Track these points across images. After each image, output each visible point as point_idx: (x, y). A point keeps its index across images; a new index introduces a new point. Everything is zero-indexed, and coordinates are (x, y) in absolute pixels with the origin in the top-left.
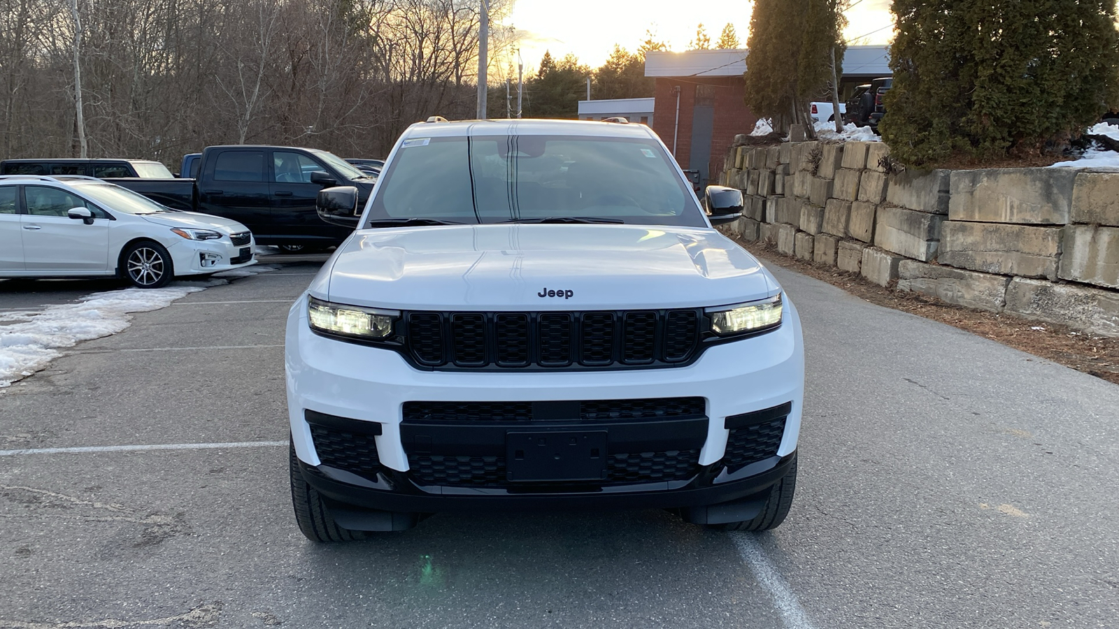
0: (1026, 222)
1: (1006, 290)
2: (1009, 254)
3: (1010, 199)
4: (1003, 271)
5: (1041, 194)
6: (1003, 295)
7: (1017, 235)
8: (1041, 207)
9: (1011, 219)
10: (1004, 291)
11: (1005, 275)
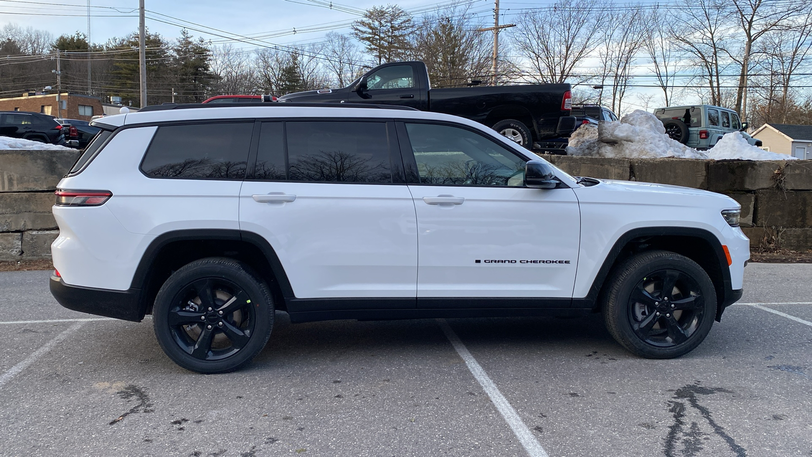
0: (29, 190)
1: (22, 243)
2: (19, 215)
3: (7, 173)
4: (14, 228)
5: (43, 169)
6: (20, 246)
7: (27, 200)
8: (46, 178)
9: (9, 189)
10: (20, 243)
11: (17, 231)
